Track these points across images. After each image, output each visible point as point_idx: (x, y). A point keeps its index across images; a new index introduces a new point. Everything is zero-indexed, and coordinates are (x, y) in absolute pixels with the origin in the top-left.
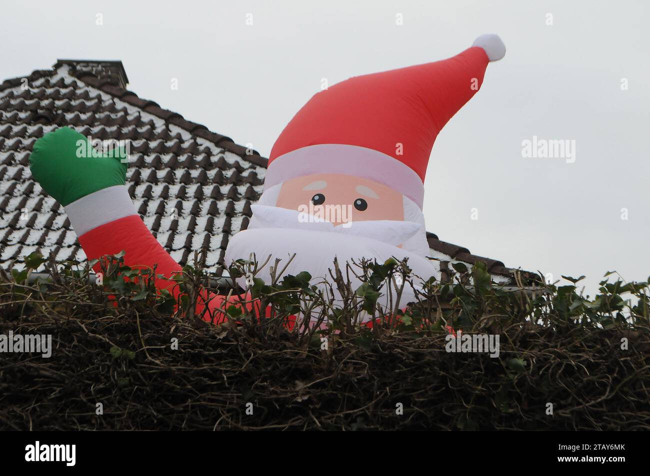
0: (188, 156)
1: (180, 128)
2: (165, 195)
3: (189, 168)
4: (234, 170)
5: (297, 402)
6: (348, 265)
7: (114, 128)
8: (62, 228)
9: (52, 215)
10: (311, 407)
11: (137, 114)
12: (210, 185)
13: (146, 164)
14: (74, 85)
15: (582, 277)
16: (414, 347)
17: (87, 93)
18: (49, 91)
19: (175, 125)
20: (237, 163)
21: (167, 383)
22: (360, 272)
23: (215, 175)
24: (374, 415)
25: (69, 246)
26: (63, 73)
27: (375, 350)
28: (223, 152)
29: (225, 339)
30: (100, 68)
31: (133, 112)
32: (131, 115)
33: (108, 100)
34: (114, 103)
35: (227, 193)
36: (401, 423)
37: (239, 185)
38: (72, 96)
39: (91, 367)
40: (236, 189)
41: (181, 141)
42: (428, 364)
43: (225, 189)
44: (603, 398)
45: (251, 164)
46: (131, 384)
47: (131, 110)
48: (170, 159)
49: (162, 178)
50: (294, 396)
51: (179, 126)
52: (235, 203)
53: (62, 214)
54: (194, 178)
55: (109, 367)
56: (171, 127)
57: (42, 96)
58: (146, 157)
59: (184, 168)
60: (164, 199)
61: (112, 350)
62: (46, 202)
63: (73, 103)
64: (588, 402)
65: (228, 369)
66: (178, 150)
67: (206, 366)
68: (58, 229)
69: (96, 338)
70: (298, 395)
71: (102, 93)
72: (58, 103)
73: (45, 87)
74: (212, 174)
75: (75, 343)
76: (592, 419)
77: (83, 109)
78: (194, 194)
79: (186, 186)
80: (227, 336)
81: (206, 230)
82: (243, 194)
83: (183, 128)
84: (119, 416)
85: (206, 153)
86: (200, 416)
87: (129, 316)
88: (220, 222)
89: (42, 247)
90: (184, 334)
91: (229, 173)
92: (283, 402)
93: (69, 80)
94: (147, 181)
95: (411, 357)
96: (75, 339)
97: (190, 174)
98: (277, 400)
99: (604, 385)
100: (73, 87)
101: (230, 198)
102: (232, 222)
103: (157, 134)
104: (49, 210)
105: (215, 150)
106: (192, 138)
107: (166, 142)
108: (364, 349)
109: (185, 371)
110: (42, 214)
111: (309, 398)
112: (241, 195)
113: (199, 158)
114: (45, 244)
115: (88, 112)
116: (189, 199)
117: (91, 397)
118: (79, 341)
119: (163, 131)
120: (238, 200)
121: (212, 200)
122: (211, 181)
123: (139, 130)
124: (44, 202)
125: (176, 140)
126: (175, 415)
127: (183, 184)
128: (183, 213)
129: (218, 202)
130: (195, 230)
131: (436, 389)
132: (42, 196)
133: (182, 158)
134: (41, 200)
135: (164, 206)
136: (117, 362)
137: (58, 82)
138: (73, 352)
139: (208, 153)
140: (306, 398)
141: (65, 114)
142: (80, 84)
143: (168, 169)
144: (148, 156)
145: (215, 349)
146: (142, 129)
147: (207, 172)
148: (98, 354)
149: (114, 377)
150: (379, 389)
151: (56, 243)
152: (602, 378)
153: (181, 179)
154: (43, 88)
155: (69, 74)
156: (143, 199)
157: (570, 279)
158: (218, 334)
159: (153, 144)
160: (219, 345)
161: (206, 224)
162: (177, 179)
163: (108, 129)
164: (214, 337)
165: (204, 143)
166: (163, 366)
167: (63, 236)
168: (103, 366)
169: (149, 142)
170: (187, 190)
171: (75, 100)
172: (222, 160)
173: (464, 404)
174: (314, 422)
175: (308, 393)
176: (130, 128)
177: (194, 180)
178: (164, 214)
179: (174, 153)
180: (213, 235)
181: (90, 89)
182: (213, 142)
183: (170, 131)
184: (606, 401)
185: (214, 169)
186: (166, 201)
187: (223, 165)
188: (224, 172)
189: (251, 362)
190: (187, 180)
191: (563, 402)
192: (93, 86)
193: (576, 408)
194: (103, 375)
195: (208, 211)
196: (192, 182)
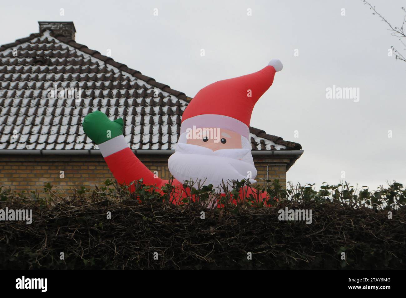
0: (119, 82)
1: (112, 66)
2: (109, 105)
3: (119, 89)
4: (143, 89)
5: (211, 235)
6: (227, 182)
7: (78, 67)
8: (58, 124)
9: (52, 117)
10: (217, 237)
11: (89, 58)
12: (131, 98)
13: (97, 87)
14: (53, 41)
15: (314, 184)
16: (253, 214)
17: (61, 46)
18: (41, 45)
19: (110, 64)
20: (144, 85)
21: (164, 229)
22: (232, 185)
23: (134, 92)
24: (240, 239)
25: (63, 134)
26: (47, 35)
27: (239, 215)
28: (136, 80)
29: (184, 212)
30: (61, 25)
31: (87, 57)
32: (86, 58)
33: (73, 50)
34: (76, 52)
35: (140, 103)
36: (249, 241)
37: (146, 98)
38: (53, 48)
39: (136, 224)
40: (145, 100)
41: (114, 74)
42: (258, 219)
43: (139, 100)
44: (322, 230)
45: (151, 86)
46: (151, 230)
47: (85, 56)
48: (109, 84)
49: (106, 95)
50: (210, 233)
51: (112, 65)
52: (145, 108)
53: (57, 116)
54: (122, 94)
55: (143, 224)
56: (108, 65)
57: (37, 49)
58: (96, 83)
59: (117, 89)
60: (109, 107)
61: (143, 218)
62: (48, 110)
63: (54, 52)
64: (316, 232)
65: (186, 224)
66: (113, 79)
67: (178, 223)
68: (56, 125)
69: (137, 214)
70: (211, 232)
71: (69, 46)
72: (46, 52)
73: (38, 43)
74: (132, 92)
75: (129, 215)
76: (318, 238)
77: (60, 56)
78: (123, 104)
79: (119, 99)
80: (185, 211)
81: (132, 124)
82: (149, 103)
83: (114, 66)
84: (147, 242)
85: (127, 80)
86: (176, 241)
87: (148, 204)
88: (138, 119)
89: (50, 135)
90: (169, 211)
91: (140, 91)
92: (206, 235)
93: (50, 39)
94: (99, 97)
95: (252, 217)
96: (129, 214)
97: (120, 92)
98: (204, 235)
99: (322, 226)
100: (53, 43)
101: (142, 106)
102: (144, 119)
103: (100, 69)
104: (50, 114)
105: (132, 78)
106: (119, 72)
107: (106, 74)
108: (235, 215)
109: (170, 225)
110: (47, 117)
111: (216, 234)
112: (148, 103)
113: (124, 83)
114: (51, 133)
115: (63, 57)
116: (121, 106)
117: (136, 235)
118: (131, 215)
119: (104, 68)
120: (147, 106)
121: (133, 107)
122: (131, 96)
123: (91, 67)
124: (47, 110)
125: (111, 73)
126: (167, 241)
127: (117, 98)
128: (119, 114)
129: (136, 108)
130: (126, 124)
131: (261, 228)
132: (45, 107)
133: (115, 83)
134: (45, 109)
135: (109, 110)
136: (145, 223)
137: (45, 40)
138: (129, 219)
139: (129, 80)
140: (214, 233)
141: (51, 59)
142: (57, 41)
143: (109, 90)
144: (97, 82)
145: (181, 216)
146: (92, 66)
147: (129, 91)
148: (138, 219)
149: (145, 228)
150: (241, 229)
151: (57, 133)
152: (321, 223)
153: (116, 95)
154: (37, 44)
155: (50, 35)
156: (98, 107)
157: (310, 184)
158: (181, 210)
159: (99, 76)
160: (181, 215)
161: (131, 120)
162: (114, 95)
163: (75, 67)
164: (180, 212)
165: (126, 75)
166: (163, 224)
167: (59, 129)
168: (140, 224)
169: (97, 74)
170: (120, 101)
171: (55, 50)
172: (136, 84)
173: (272, 234)
174: (218, 242)
175: (215, 231)
176: (86, 66)
177: (123, 96)
178: (109, 115)
179: (111, 80)
180: (136, 126)
181: (62, 44)
182: (131, 74)
183: (108, 68)
184: (323, 231)
185: (132, 89)
186: (109, 108)
187: (137, 87)
188: (138, 91)
189: (194, 221)
190: (119, 96)
191: (308, 232)
192: (64, 42)
193: (312, 234)
194: (140, 227)
195: (132, 113)
196: (122, 97)
